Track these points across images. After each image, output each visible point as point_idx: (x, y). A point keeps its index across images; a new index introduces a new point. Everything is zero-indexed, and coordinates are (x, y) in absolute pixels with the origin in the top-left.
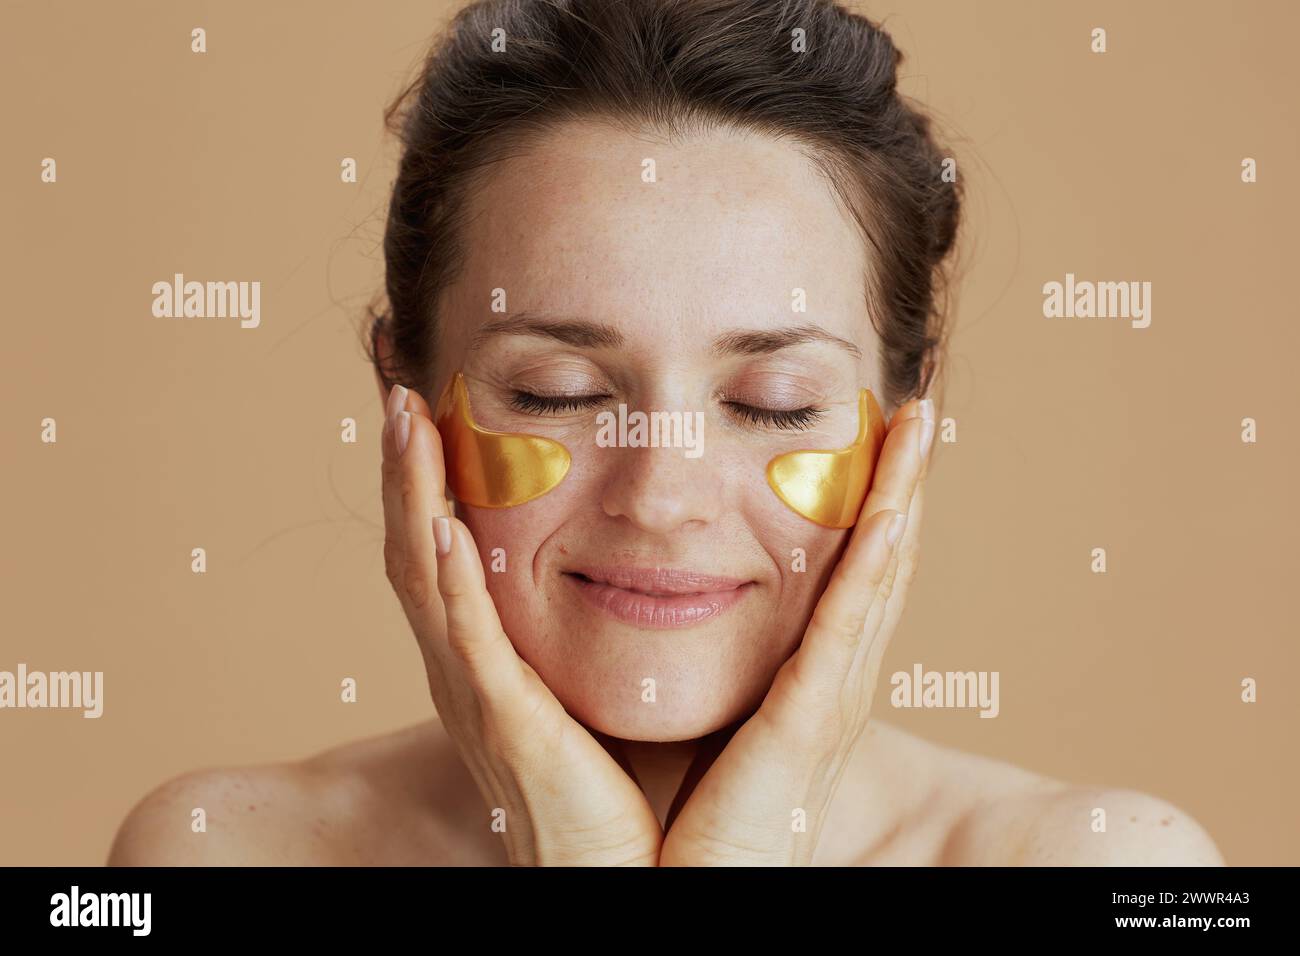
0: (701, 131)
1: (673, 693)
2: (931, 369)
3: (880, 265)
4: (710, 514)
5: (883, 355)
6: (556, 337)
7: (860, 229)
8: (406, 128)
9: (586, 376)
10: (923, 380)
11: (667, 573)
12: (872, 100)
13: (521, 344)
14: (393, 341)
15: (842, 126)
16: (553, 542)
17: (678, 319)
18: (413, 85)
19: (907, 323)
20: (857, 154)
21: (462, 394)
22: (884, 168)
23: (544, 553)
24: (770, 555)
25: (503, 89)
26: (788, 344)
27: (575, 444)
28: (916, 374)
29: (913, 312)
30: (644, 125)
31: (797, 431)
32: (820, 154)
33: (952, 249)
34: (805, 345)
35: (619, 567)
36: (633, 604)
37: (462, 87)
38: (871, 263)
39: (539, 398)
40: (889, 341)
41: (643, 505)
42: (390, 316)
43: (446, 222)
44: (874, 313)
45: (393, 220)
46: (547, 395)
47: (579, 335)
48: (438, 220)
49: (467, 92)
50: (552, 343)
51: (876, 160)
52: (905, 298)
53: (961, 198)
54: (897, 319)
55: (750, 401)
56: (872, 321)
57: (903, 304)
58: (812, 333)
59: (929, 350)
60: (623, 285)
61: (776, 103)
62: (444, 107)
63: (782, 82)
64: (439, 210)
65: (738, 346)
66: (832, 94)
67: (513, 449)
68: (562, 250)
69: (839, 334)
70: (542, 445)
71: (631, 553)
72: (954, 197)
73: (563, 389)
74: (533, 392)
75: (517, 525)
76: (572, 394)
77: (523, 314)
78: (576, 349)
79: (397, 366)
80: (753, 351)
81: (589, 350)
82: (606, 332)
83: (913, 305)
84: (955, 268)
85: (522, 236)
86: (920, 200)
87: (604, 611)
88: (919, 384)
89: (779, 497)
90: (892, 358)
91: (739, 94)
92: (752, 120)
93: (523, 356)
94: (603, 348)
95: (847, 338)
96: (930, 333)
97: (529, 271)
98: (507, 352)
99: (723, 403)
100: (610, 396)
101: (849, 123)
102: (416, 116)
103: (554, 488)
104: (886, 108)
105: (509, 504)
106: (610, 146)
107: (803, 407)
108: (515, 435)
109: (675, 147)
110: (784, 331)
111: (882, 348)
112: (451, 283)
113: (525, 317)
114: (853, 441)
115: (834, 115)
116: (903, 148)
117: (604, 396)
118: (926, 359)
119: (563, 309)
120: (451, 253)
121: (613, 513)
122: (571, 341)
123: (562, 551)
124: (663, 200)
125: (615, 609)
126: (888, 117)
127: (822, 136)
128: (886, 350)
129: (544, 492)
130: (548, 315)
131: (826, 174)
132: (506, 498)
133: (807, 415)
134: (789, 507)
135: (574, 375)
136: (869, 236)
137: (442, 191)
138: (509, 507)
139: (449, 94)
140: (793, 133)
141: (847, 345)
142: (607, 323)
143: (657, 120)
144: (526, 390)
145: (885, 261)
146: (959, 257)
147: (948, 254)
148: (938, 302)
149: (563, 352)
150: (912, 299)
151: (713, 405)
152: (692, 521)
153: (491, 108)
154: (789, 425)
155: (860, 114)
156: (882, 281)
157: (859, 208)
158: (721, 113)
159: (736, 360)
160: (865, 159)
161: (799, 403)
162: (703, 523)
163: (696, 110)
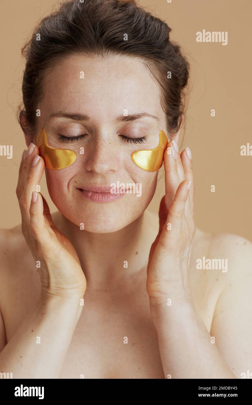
0: (111, 57)
1: (108, 221)
2: (181, 122)
3: (164, 93)
4: (116, 169)
5: (166, 118)
6: (71, 118)
7: (158, 83)
8: (27, 55)
9: (79, 129)
10: (178, 125)
11: (106, 188)
12: (162, 45)
13: (61, 120)
14: (26, 117)
15: (153, 53)
16: (73, 180)
17: (105, 112)
18: (29, 43)
19: (173, 109)
20: (157, 61)
21: (45, 136)
22: (165, 64)
23: (71, 182)
24: (134, 180)
25: (54, 45)
26: (138, 118)
27: (77, 151)
28: (176, 123)
29: (175, 105)
30: (94, 55)
31: (140, 144)
32: (146, 62)
33: (187, 85)
34: (142, 118)
35: (92, 187)
36: (96, 197)
37: (43, 44)
38: (162, 93)
39: (67, 137)
40: (168, 114)
41: (97, 167)
42: (25, 110)
43: (39, 83)
44: (163, 107)
45: (24, 82)
46: (69, 136)
47: (77, 117)
48: (37, 83)
49: (44, 45)
50: (70, 120)
51: (163, 63)
52: (172, 101)
53: (189, 70)
54: (170, 107)
55: (127, 135)
56: (162, 108)
57: (172, 103)
58: (144, 114)
59: (180, 116)
60: (89, 103)
61: (132, 48)
62: (38, 50)
63: (134, 42)
64: (37, 80)
65: (123, 119)
66: (149, 44)
67: (59, 154)
68: (72, 93)
69: (153, 114)
70: (68, 151)
71: (95, 182)
72: (187, 71)
73: (74, 134)
74: (65, 136)
75: (62, 175)
76: (77, 135)
77: (61, 111)
78: (76, 121)
79: (27, 124)
80: (127, 120)
81: (80, 121)
82: (85, 117)
83: (175, 103)
84: (188, 90)
85: (60, 89)
86: (176, 73)
87: (88, 199)
88: (177, 126)
89: (135, 163)
90: (169, 119)
91: (121, 46)
92: (126, 53)
93: (62, 123)
94: (84, 121)
95: (155, 115)
96: (180, 110)
97: (62, 99)
98: (57, 122)
99: (119, 135)
100: (87, 135)
101: (154, 52)
102: (30, 52)
103: (72, 164)
104: (166, 47)
105: (59, 169)
106: (85, 62)
107: (142, 137)
108: (60, 149)
109: (104, 62)
110: (136, 114)
111: (166, 116)
112: (41, 101)
113: (62, 112)
114: (157, 146)
115: (150, 50)
116: (171, 58)
117: (85, 135)
118: (179, 118)
119: (72, 110)
120: (40, 93)
121: (89, 170)
122: (75, 119)
123: (76, 182)
124: (100, 78)
125: (91, 198)
126: (167, 49)
127: (147, 57)
128: (167, 116)
129: (69, 165)
130: (68, 112)
131: (148, 68)
132: (58, 167)
133: (143, 140)
134: (138, 166)
135: (76, 129)
136: (161, 86)
137: (38, 75)
138: (59, 170)
139: (39, 46)
140: (138, 56)
141: (155, 117)
142: (85, 114)
143: (98, 54)
144: (63, 135)
145: (166, 92)
146: (189, 87)
147: (186, 86)
148: (183, 100)
149: (72, 122)
150: (174, 101)
151: (116, 136)
152: (111, 170)
153: (50, 51)
154: (138, 142)
155: (158, 50)
156: (165, 98)
157: (158, 77)
158: (117, 51)
159: (122, 123)
160: (159, 62)
161: (141, 136)
162: (114, 171)
163: (109, 51)
